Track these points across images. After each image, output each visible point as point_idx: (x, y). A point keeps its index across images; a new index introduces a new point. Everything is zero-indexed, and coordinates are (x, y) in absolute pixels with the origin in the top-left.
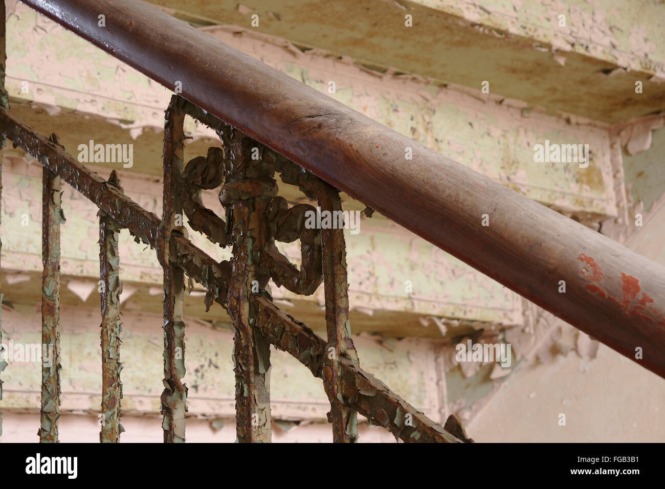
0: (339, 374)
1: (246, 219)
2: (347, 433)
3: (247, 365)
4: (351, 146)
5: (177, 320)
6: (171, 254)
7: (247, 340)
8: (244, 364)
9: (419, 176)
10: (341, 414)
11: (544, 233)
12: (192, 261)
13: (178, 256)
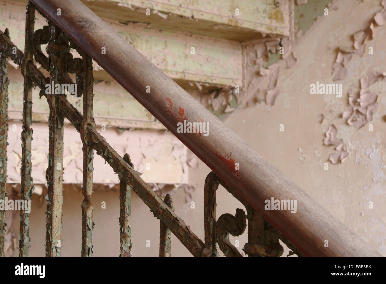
0: (86, 132)
1: (56, 61)
2: (89, 157)
3: (54, 124)
4: (93, 38)
5: (29, 101)
6: (27, 71)
7: (54, 114)
8: (52, 124)
9: (116, 56)
10: (86, 149)
11: (156, 87)
12: (35, 76)
13: (30, 73)
